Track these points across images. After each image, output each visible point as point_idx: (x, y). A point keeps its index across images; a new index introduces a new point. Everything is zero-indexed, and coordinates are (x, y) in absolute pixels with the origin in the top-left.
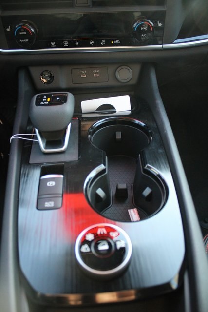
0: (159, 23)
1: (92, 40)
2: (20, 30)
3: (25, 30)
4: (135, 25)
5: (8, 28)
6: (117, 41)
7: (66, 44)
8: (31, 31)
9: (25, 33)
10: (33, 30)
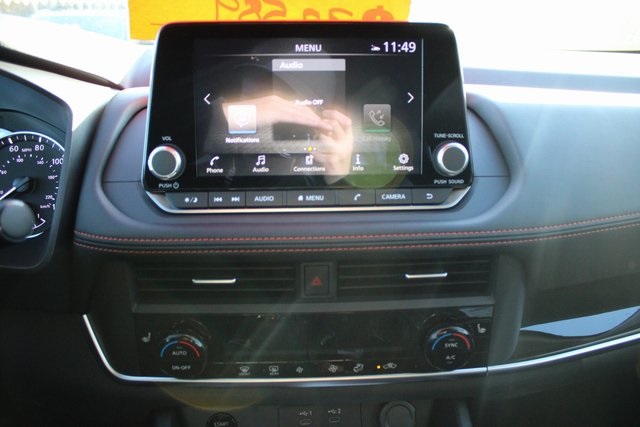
0: (481, 327)
1: (334, 363)
2: (173, 348)
3: (185, 347)
4: (434, 336)
5: (147, 336)
6: (390, 365)
7: (274, 370)
8: (196, 346)
9: (185, 353)
10: (200, 345)
